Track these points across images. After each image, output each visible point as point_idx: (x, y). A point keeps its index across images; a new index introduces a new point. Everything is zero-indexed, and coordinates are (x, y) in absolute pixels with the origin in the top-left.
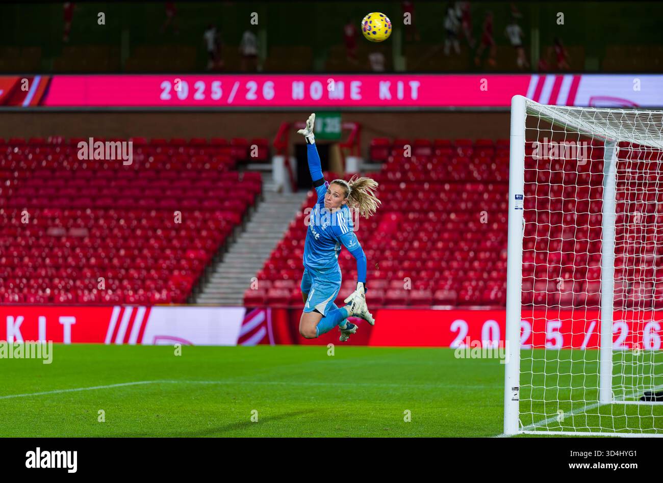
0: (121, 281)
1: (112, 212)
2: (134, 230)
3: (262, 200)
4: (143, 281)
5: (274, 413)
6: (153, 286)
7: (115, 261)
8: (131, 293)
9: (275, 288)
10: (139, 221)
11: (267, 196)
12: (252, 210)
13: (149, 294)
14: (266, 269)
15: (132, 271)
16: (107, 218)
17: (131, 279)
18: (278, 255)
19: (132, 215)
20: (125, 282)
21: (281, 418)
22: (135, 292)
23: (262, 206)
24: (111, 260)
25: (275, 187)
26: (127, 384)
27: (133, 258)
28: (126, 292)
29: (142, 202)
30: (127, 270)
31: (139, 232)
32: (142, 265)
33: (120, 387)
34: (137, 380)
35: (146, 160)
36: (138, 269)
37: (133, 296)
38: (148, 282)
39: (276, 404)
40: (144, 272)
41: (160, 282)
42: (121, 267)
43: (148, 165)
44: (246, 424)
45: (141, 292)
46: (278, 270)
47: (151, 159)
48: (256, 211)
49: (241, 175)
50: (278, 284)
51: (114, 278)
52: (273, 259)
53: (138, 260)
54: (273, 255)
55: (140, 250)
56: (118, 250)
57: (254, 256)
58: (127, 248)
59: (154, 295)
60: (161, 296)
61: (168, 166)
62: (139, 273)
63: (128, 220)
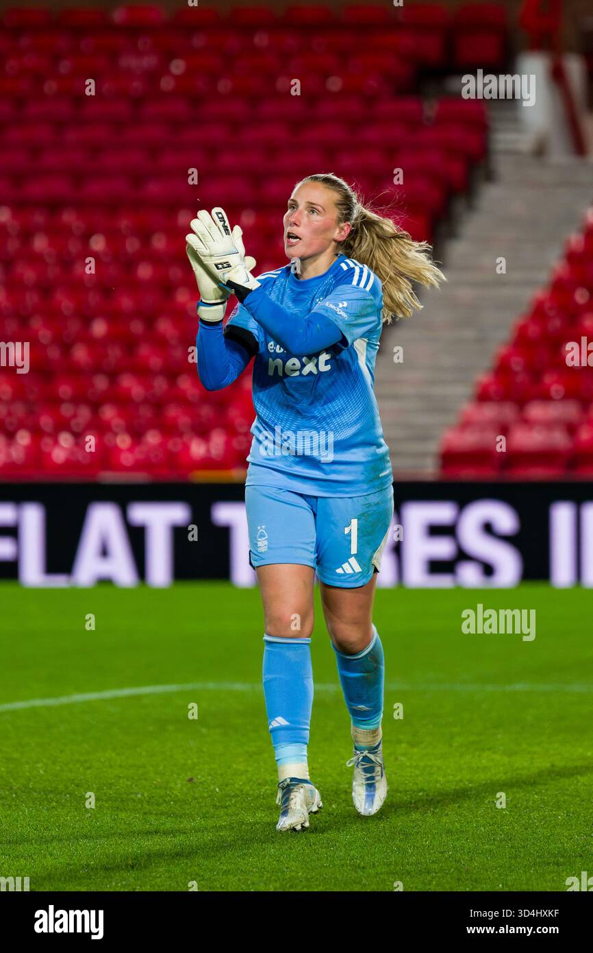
0: (95, 406)
1: (68, 217)
2: (130, 264)
3: (490, 177)
4: (158, 405)
5: (517, 769)
6: (184, 421)
7: (80, 354)
8: (123, 441)
9: (526, 422)
10: (146, 238)
11: (502, 165)
12: (459, 206)
13: (174, 445)
14: (502, 369)
15: (127, 381)
16: (57, 233)
17: (123, 402)
18: (533, 330)
19: (124, 224)
20: (108, 412)
21: (534, 784)
22: (137, 436)
23: (491, 196)
24: (66, 348)
25: (525, 142)
26: (108, 694)
27: (130, 345)
28: (108, 438)
29: (153, 188)
30: (113, 376)
31: (144, 271)
32: (156, 362)
33: (88, 703)
34: (138, 683)
35: (163, 69)
36: (143, 373)
37: (131, 450)
38: (172, 411)
39: (524, 746)
40: (160, 384)
41: (206, 411)
42: (97, 369)
43: (166, 84)
44: (438, 802)
45: (152, 438)
46: (536, 374)
47: (178, 67)
48: (471, 207)
49: (430, 109)
50: (537, 411)
51: (76, 400)
52: (522, 341)
53: (144, 350)
54: (522, 332)
55: (150, 321)
56: (87, 321)
57: (469, 334)
58: (113, 317)
59: (186, 448)
60: (208, 451)
61: (224, 86)
62: (148, 387)
63: (114, 237)
